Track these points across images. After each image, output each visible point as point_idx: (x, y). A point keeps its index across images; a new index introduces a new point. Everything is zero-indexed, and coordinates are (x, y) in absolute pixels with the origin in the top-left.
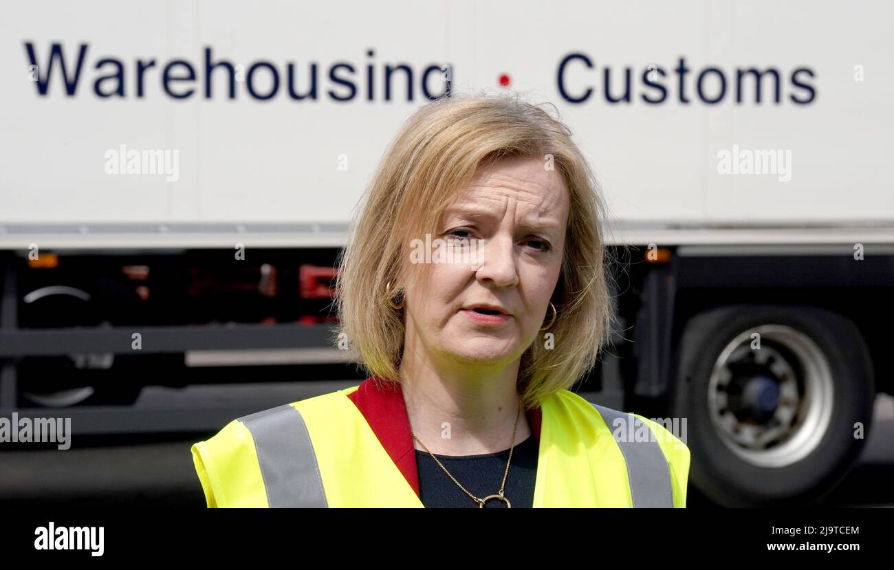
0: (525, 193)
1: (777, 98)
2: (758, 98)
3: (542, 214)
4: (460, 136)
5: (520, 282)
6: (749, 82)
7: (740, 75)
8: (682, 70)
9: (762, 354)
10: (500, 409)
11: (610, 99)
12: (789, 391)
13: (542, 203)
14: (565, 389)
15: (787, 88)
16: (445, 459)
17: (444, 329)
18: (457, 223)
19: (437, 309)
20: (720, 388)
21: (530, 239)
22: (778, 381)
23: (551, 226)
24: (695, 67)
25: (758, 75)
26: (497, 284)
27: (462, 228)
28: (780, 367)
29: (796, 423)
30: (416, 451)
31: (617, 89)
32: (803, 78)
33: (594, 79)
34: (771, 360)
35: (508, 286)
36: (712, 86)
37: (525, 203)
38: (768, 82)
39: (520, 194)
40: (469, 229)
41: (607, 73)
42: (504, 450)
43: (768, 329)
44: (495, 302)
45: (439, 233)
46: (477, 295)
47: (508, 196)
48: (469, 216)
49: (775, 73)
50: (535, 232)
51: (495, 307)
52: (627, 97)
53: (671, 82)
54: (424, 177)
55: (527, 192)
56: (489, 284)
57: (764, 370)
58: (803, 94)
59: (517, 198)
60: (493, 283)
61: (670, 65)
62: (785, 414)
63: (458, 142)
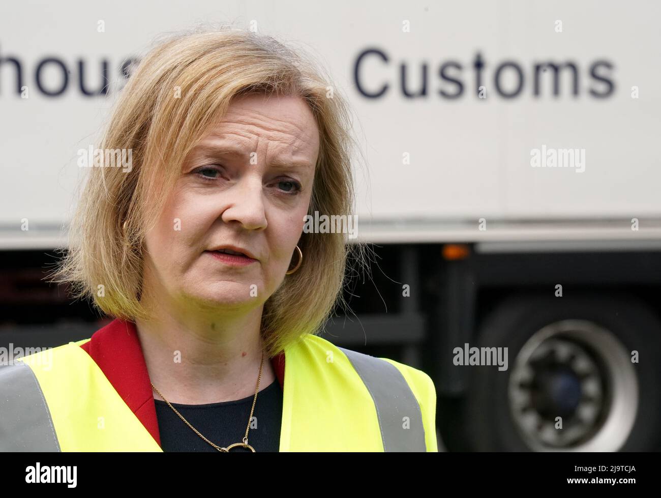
0: (276, 133)
1: (576, 91)
2: (556, 91)
3: (294, 153)
4: (208, 71)
5: (269, 224)
6: (547, 77)
7: (538, 68)
8: (479, 65)
9: (563, 351)
10: (244, 355)
11: (406, 94)
12: (592, 388)
13: (294, 142)
14: (311, 333)
15: (586, 82)
16: (184, 409)
17: (186, 274)
18: (204, 162)
19: (179, 252)
20: (523, 386)
21: (280, 180)
22: (579, 378)
23: (303, 165)
24: (492, 61)
25: (555, 69)
26: (245, 227)
27: (209, 166)
28: (583, 364)
29: (600, 421)
30: (155, 400)
31: (414, 84)
32: (602, 71)
33: (390, 74)
34: (572, 358)
35: (256, 229)
36: (509, 80)
37: (276, 143)
38: (566, 77)
39: (271, 133)
40: (216, 167)
41: (403, 70)
42: (247, 397)
43: (568, 326)
44: (240, 245)
45: (184, 172)
46: (222, 238)
47: (258, 135)
48: (217, 154)
49: (573, 67)
50: (287, 172)
51: (242, 249)
52: (424, 92)
53: (468, 76)
54: (170, 113)
55: (278, 131)
56: (235, 226)
57: (566, 368)
58: (601, 87)
59: (269, 138)
60: (240, 224)
61: (467, 59)
62: (587, 412)
63: (206, 76)
